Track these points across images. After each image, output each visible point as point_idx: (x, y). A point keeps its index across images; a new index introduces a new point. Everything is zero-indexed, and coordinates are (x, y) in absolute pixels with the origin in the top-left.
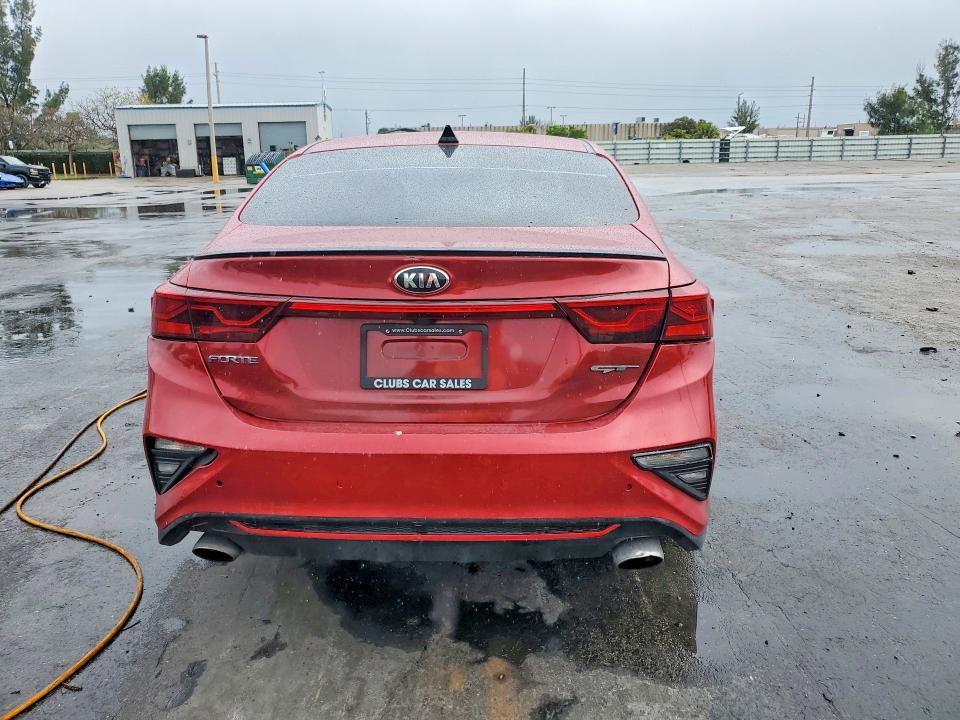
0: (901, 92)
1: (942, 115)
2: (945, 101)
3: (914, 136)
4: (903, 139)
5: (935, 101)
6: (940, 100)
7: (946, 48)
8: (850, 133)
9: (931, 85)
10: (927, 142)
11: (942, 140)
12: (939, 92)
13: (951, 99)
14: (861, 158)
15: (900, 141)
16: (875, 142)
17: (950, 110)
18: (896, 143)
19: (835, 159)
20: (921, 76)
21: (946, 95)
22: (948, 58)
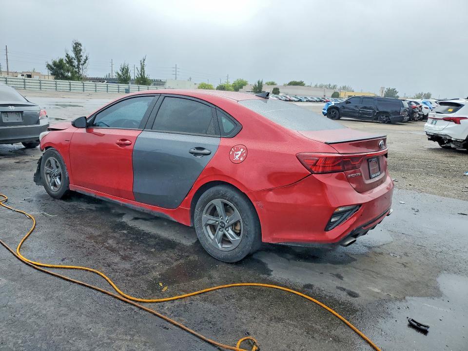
0: (61, 61)
1: (78, 73)
2: (78, 67)
3: (71, 81)
4: (66, 82)
5: (74, 66)
6: (76, 66)
7: (76, 44)
8: (29, 76)
9: (72, 59)
10: (76, 84)
11: (82, 84)
12: (76, 63)
13: (81, 66)
14: (50, 90)
15: (66, 83)
16: (55, 83)
17: (81, 71)
18: (63, 84)
19: (37, 89)
20: (67, 54)
21: (79, 64)
22: (77, 48)
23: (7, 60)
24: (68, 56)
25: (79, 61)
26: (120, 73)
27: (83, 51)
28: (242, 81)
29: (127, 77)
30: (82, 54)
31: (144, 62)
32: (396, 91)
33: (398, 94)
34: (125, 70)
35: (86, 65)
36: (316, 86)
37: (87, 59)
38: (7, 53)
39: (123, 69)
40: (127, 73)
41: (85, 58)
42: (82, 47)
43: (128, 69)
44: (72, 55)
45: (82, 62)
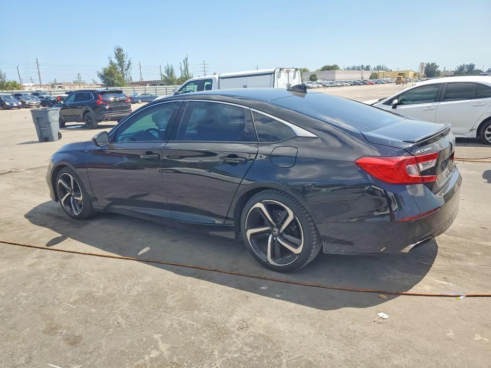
9: (115, 65)
21: (122, 70)
22: (119, 54)
23: (39, 73)
24: (111, 63)
25: (122, 67)
26: (166, 75)
27: (126, 56)
29: (172, 77)
30: (125, 59)
31: (187, 62)
32: (436, 66)
33: (438, 69)
34: (170, 72)
35: (129, 69)
38: (38, 66)
39: (168, 71)
40: (172, 74)
41: (128, 63)
42: (124, 53)
43: (172, 71)
44: (115, 61)
45: (125, 67)
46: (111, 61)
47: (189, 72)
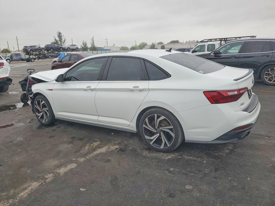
5: (59, 44)
7: (59, 33)
21: (61, 43)
22: (60, 35)
23: (18, 44)
24: (55, 40)
25: (61, 42)
26: (83, 46)
28: (143, 43)
29: (86, 47)
30: (62, 38)
35: (65, 43)
36: (186, 42)
37: (65, 40)
38: (17, 40)
39: (84, 44)
40: (86, 45)
41: (64, 40)
42: (62, 35)
43: (86, 44)
44: (58, 39)
45: (63, 42)
46: (55, 39)
47: (95, 44)
